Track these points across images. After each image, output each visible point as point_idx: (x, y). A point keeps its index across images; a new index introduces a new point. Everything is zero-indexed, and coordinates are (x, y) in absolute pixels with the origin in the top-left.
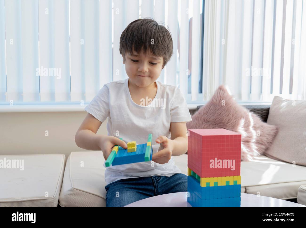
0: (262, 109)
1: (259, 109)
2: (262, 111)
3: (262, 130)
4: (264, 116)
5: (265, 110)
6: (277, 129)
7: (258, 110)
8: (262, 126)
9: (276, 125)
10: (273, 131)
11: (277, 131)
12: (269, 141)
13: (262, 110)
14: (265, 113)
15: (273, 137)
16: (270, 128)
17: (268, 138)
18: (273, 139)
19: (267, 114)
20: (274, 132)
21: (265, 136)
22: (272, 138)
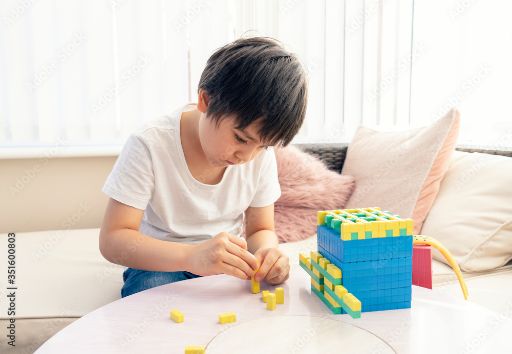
0: (334, 149)
1: (328, 149)
2: (334, 154)
3: (326, 184)
4: (338, 161)
5: (339, 151)
6: (354, 182)
7: (328, 152)
8: (327, 178)
9: (353, 175)
10: (347, 186)
11: (353, 186)
12: (339, 204)
13: (335, 151)
14: (339, 156)
15: (347, 197)
16: (342, 180)
17: (337, 198)
18: (346, 200)
19: (342, 158)
20: (349, 188)
21: (332, 196)
22: (345, 198)
